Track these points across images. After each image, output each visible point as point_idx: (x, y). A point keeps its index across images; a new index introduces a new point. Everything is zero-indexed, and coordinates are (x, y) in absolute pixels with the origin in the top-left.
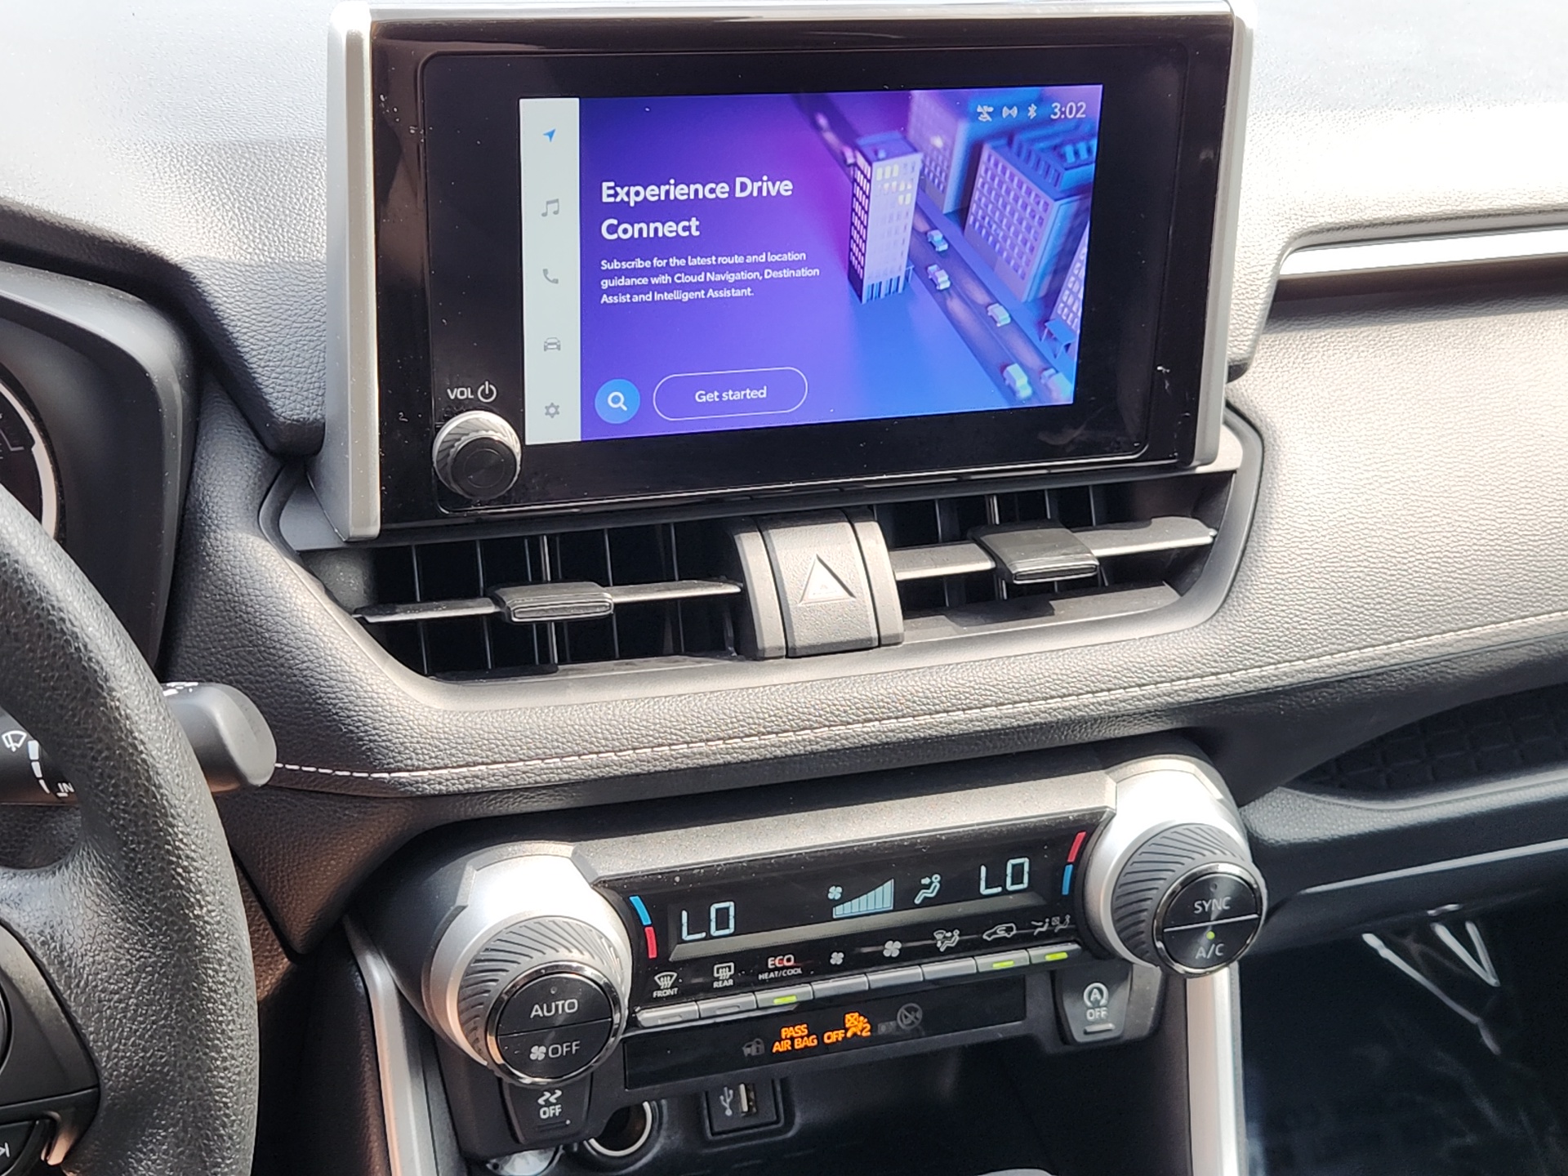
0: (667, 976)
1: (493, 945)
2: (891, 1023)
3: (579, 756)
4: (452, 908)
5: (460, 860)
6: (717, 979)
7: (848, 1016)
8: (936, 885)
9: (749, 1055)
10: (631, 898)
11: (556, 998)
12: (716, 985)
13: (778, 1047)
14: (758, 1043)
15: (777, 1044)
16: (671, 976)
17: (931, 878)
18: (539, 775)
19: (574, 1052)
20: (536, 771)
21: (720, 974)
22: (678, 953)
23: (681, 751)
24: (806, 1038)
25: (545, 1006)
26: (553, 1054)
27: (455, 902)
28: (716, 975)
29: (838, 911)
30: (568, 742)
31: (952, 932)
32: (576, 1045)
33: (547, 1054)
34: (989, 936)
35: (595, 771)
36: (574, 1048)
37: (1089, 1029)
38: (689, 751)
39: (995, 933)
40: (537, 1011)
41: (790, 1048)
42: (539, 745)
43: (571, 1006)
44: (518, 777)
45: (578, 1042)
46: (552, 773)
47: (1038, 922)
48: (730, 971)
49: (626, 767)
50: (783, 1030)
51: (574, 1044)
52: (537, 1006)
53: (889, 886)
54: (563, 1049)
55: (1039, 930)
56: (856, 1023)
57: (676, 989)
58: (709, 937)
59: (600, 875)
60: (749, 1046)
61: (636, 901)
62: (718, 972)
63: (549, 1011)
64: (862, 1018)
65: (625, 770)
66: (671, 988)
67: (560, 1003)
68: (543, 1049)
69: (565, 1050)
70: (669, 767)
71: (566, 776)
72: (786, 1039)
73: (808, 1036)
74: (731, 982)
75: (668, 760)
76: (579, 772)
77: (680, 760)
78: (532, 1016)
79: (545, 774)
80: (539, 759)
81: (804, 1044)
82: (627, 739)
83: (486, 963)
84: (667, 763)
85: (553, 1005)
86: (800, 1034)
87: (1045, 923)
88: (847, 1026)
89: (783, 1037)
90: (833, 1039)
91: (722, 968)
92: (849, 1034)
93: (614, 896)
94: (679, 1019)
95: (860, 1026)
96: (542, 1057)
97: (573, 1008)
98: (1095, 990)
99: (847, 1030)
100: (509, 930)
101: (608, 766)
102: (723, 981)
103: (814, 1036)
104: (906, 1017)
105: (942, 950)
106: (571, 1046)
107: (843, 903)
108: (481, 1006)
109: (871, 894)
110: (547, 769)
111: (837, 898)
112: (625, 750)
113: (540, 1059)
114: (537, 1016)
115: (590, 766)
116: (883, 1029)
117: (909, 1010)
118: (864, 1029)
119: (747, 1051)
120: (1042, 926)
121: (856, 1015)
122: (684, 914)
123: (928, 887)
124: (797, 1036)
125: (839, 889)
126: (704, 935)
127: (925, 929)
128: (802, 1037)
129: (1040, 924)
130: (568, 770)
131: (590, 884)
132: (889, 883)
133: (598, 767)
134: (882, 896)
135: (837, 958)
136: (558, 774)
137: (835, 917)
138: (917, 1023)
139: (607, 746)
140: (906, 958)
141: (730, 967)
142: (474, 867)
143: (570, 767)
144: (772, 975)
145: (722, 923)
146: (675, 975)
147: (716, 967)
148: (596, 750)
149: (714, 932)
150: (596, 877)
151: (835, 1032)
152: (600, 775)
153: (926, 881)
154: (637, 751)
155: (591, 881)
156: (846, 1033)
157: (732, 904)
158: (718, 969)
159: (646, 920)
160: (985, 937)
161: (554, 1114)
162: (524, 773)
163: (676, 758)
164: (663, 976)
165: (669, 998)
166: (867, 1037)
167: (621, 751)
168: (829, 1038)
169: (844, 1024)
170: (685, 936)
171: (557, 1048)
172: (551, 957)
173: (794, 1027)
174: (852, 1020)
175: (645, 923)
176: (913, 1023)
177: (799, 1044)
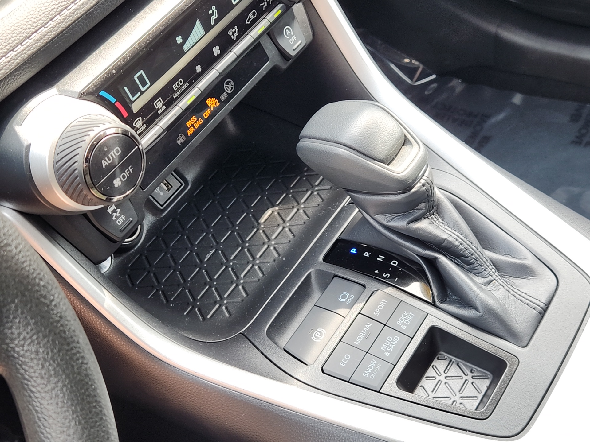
0: (137, 121)
1: (59, 150)
2: (224, 93)
3: (28, 38)
4: (24, 149)
5: (8, 127)
6: (158, 109)
7: (207, 102)
8: (216, 11)
9: (181, 143)
10: (100, 94)
11: (108, 152)
12: (159, 112)
13: (190, 132)
14: (181, 136)
15: (188, 131)
16: (139, 120)
17: (212, 9)
18: (17, 59)
19: (132, 172)
20: (14, 58)
21: (158, 106)
22: (136, 107)
23: (73, 8)
24: (197, 122)
25: (106, 158)
26: (124, 179)
27: (23, 146)
28: (157, 108)
29: (185, 48)
30: (18, 34)
31: (234, 28)
32: (131, 168)
33: (121, 180)
34: (248, 21)
35: (41, 41)
36: (131, 170)
37: (294, 48)
38: (76, 6)
39: (250, 19)
40: (104, 163)
41: (194, 130)
42: (5, 44)
43: (118, 152)
44: (8, 66)
45: (131, 166)
46: (22, 54)
47: (262, 3)
48: (161, 102)
49: (54, 31)
50: (187, 124)
51: (129, 168)
52: (103, 161)
53: (198, 23)
54: (126, 174)
55: (264, 6)
56: (212, 102)
57: (145, 125)
58: (142, 93)
59: (79, 91)
60: (179, 139)
61: (103, 93)
62: (157, 106)
63: (110, 160)
64: (213, 99)
65: (54, 32)
66: (143, 125)
67: (112, 153)
68: (118, 179)
69: (127, 173)
70: (74, 19)
71: (29, 52)
72: (190, 127)
73: (198, 120)
74: (164, 107)
75: (71, 16)
76: (34, 46)
77: (76, 13)
78: (104, 167)
79: (19, 57)
80: (10, 51)
81: (198, 124)
82: (44, 17)
83: (63, 159)
84: (71, 18)
85: (110, 156)
86: (194, 121)
87: (265, 2)
88: (209, 105)
89: (189, 127)
90: (208, 115)
91: (157, 102)
92: (212, 109)
93: (92, 98)
94: (155, 137)
95: (214, 103)
96: (120, 183)
97: (119, 152)
98: (287, 30)
99: (210, 107)
100: (61, 138)
101: (46, 35)
102: (161, 108)
103: (200, 119)
104: (228, 87)
105: (235, 39)
106: (129, 170)
107: (185, 43)
108: (78, 178)
109: (194, 31)
110: (18, 53)
111: (181, 42)
112: (47, 23)
113: (120, 185)
114: (106, 166)
115: (37, 40)
116: (223, 98)
117: (227, 83)
118: (216, 103)
119: (179, 142)
120: (265, 4)
121: (210, 98)
122: (125, 88)
123: (212, 14)
124: (193, 123)
125: (180, 37)
126: (139, 93)
127: (224, 33)
128: (196, 122)
129: (263, 4)
130: (29, 48)
131: (77, 98)
132: (197, 21)
133: (41, 39)
134: (198, 29)
135: (199, 69)
136: (25, 53)
137: (185, 51)
138: (233, 87)
139: (37, 26)
140: (224, 51)
141: (160, 100)
142: (18, 125)
143: (28, 46)
144: (178, 93)
145: (144, 84)
146: (140, 118)
147: (154, 104)
148: (34, 30)
149: (143, 89)
150: (78, 94)
151: (207, 112)
152: (45, 41)
153: (210, 12)
154: (53, 20)
155: (77, 96)
156: (211, 109)
157: (142, 71)
158: (156, 104)
159: (113, 100)
160: (247, 23)
161: (123, 220)
162: (9, 62)
163: (74, 13)
164: (136, 122)
165: (144, 130)
166: (219, 106)
167: (46, 24)
168: (206, 115)
169: (208, 105)
170: (133, 99)
171: (124, 175)
172: (88, 140)
173: (190, 120)
174: (210, 102)
175: (113, 102)
176: (232, 88)
177: (197, 126)
